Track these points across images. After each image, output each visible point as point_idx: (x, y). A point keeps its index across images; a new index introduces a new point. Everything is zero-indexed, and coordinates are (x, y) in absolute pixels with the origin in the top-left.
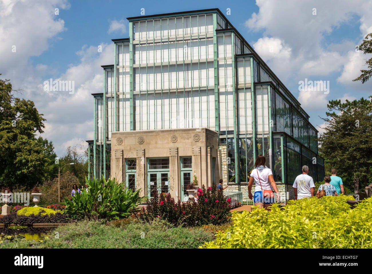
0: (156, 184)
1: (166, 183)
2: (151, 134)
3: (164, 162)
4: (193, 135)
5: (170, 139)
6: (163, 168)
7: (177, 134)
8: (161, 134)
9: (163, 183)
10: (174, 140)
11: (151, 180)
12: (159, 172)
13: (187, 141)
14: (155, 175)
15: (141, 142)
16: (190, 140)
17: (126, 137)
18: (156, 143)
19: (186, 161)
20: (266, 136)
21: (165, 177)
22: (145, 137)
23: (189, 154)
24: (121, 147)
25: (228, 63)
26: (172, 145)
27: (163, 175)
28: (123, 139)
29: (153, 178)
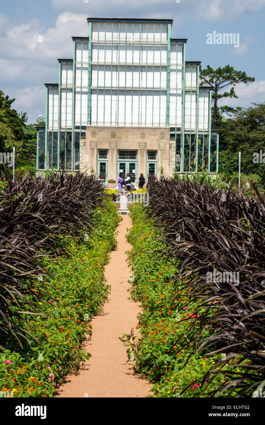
0: (124, 171)
1: (134, 171)
2: (122, 130)
3: (132, 154)
4: (159, 133)
5: (139, 135)
6: (131, 158)
7: (145, 131)
8: (131, 130)
9: (131, 171)
10: (143, 136)
11: (121, 168)
12: (127, 162)
13: (154, 137)
14: (124, 164)
15: (114, 136)
16: (156, 137)
17: (100, 131)
18: (127, 137)
19: (152, 154)
20: (206, 133)
21: (132, 166)
22: (117, 132)
23: (155, 148)
24: (95, 139)
25: (178, 68)
26: (140, 140)
27: (131, 164)
28: (97, 132)
29: (122, 166)
